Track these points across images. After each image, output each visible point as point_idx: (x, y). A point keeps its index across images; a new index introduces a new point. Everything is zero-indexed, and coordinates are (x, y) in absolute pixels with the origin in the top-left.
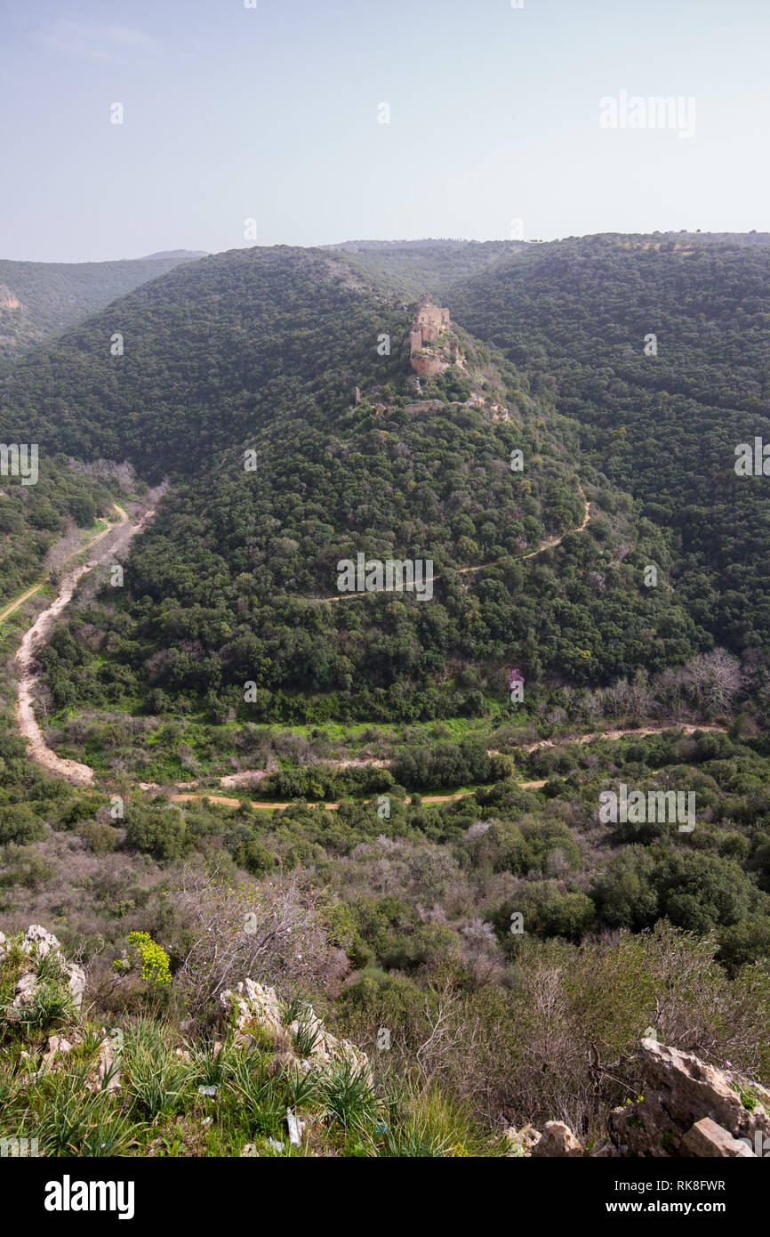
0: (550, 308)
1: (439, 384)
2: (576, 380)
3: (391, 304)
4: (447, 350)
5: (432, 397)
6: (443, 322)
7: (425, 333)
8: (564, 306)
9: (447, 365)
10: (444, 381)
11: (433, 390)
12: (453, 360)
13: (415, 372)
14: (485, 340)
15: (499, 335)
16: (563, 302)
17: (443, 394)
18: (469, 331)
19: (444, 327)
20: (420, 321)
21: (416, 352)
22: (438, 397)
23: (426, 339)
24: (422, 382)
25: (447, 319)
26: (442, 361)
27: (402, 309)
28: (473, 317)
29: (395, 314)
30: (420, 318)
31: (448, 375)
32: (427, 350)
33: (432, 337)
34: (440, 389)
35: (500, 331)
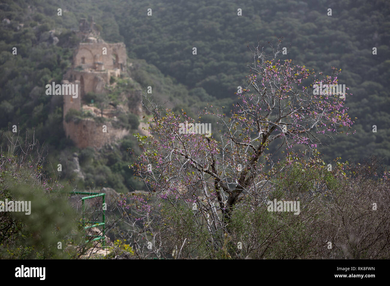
0: (293, 36)
1: (111, 162)
2: (340, 150)
3: (32, 32)
4: (123, 108)
5: (100, 184)
6: (116, 65)
7: (87, 82)
8: (316, 32)
9: (124, 132)
10: (120, 157)
11: (101, 172)
12: (133, 125)
13: (70, 145)
14: (191, 86)
15: (213, 78)
16: (314, 26)
17: (119, 178)
18: (166, 72)
19: (118, 72)
20: (78, 62)
21: (73, 113)
22: (111, 184)
23: (88, 90)
24: (83, 160)
25: (123, 58)
26: (116, 126)
27: (50, 40)
28: (171, 48)
29: (38, 50)
30: (78, 58)
31: (125, 147)
32: (91, 109)
33: (99, 88)
34: (114, 170)
35: (215, 70)
